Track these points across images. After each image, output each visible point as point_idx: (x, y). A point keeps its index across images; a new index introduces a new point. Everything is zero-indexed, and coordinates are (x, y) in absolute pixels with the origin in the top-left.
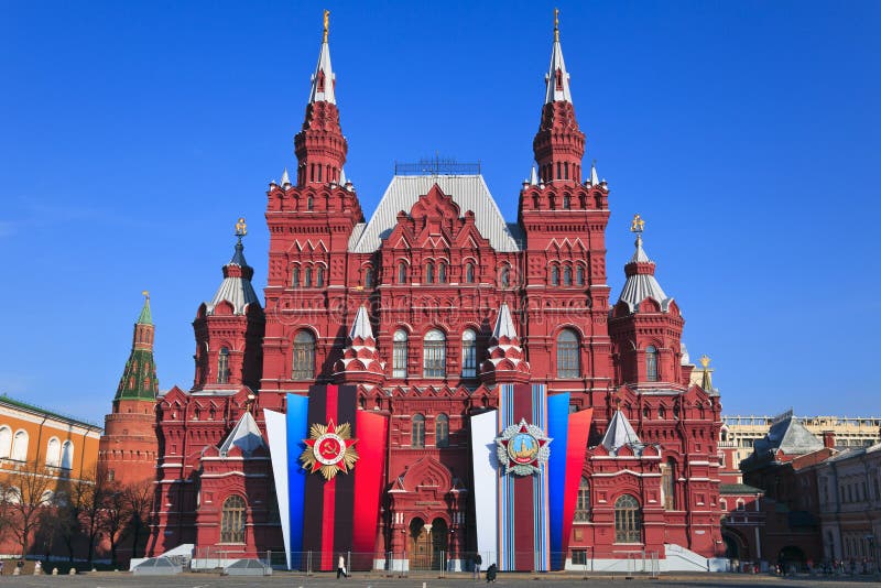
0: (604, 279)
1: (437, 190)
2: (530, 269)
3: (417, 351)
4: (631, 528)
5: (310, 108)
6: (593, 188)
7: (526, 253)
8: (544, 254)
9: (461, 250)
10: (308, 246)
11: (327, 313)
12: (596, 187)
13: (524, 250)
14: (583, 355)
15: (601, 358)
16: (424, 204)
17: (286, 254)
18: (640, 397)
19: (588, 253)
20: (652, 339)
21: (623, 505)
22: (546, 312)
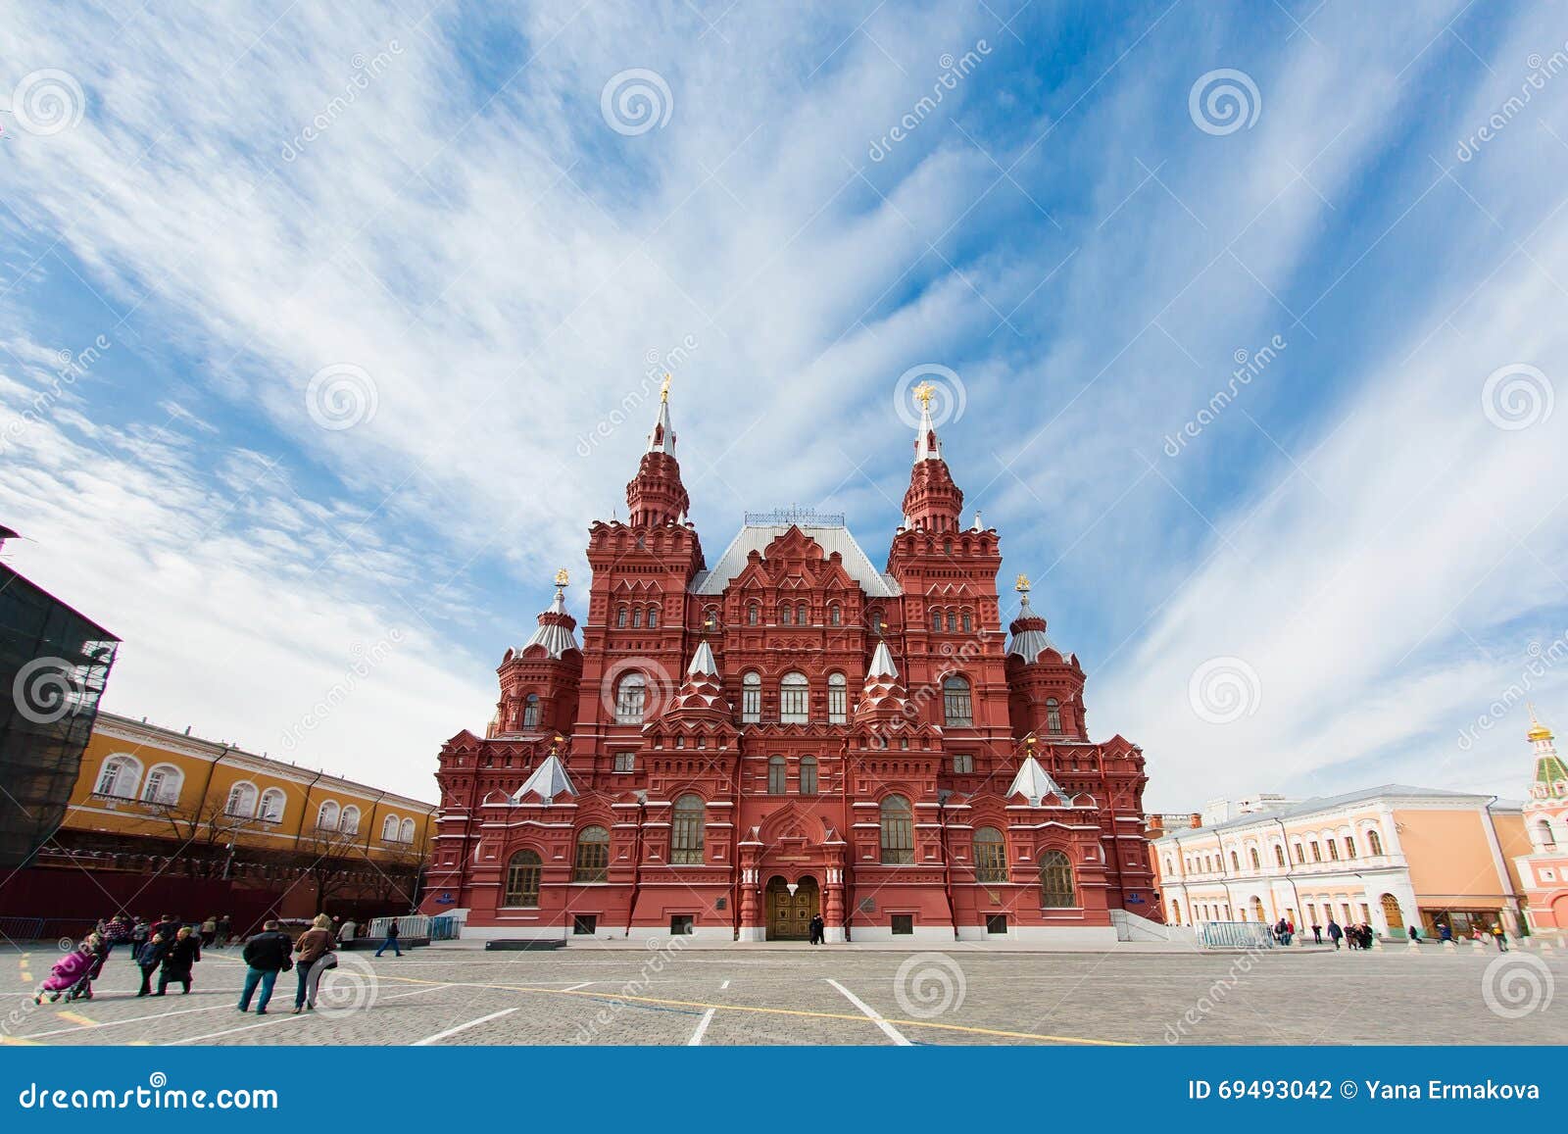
1: (794, 532)
2: (908, 614)
3: (774, 694)
4: (1062, 890)
7: (903, 597)
8: (925, 598)
9: (826, 591)
10: (638, 586)
11: (661, 655)
12: (983, 533)
13: (900, 595)
14: (978, 702)
15: (999, 705)
16: (780, 547)
17: (611, 593)
18: (1049, 747)
19: (978, 599)
20: (1054, 691)
21: (1050, 862)
22: (930, 657)
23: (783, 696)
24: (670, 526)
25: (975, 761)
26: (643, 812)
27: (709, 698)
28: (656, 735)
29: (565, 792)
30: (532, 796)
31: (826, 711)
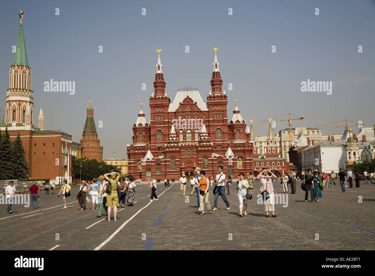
0: (226, 117)
1: (188, 97)
2: (210, 115)
3: (185, 135)
4: (231, 173)
5: (156, 74)
6: (224, 95)
7: (209, 111)
8: (213, 111)
9: (194, 111)
10: (159, 111)
11: (165, 127)
13: (208, 110)
14: (222, 134)
15: (226, 135)
16: (185, 100)
17: (154, 113)
18: (234, 144)
19: (223, 111)
20: (238, 130)
21: (230, 168)
22: (213, 125)
23: (187, 135)
24: (164, 97)
25: (221, 147)
26: (166, 161)
27: (175, 139)
28: (167, 147)
29: (153, 158)
30: (148, 159)
31: (194, 138)
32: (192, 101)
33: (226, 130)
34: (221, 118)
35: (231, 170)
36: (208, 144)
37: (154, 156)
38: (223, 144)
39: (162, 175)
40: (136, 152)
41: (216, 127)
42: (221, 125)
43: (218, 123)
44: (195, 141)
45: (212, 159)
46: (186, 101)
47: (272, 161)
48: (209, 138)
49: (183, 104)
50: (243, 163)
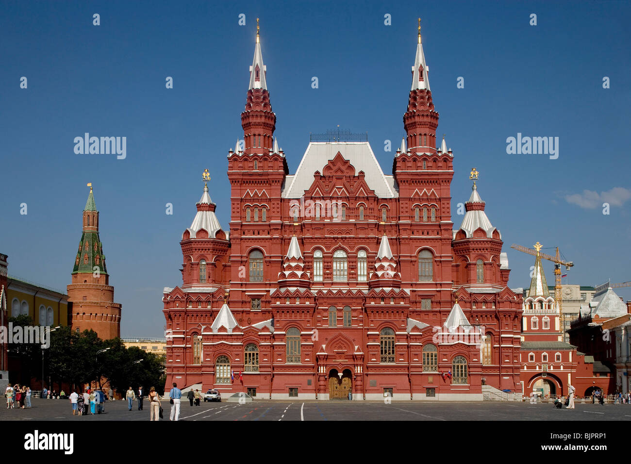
0: (449, 217)
1: (339, 156)
2: (401, 210)
3: (329, 264)
4: (462, 375)
6: (443, 155)
7: (399, 199)
8: (410, 199)
9: (356, 198)
10: (256, 194)
11: (271, 239)
12: (445, 154)
13: (397, 196)
14: (436, 266)
15: (448, 270)
16: (332, 166)
17: (242, 200)
18: (471, 294)
19: (440, 199)
20: (481, 255)
21: (458, 362)
22: (411, 239)
23: (334, 265)
24: (271, 154)
25: (432, 302)
26: (273, 337)
27: (299, 273)
28: (277, 297)
29: (237, 327)
30: (222, 329)
31: (356, 274)
32: (351, 168)
33: (447, 254)
34: (433, 219)
35: (462, 367)
36: (397, 290)
37: (240, 321)
38: (438, 294)
39: (262, 377)
40: (190, 307)
41: (418, 244)
42: (433, 239)
43: (425, 232)
44: (357, 284)
45: (406, 333)
46: (335, 168)
47: (543, 349)
48: (399, 274)
49: (327, 174)
50: (493, 348)
